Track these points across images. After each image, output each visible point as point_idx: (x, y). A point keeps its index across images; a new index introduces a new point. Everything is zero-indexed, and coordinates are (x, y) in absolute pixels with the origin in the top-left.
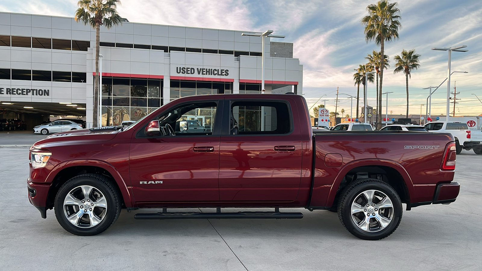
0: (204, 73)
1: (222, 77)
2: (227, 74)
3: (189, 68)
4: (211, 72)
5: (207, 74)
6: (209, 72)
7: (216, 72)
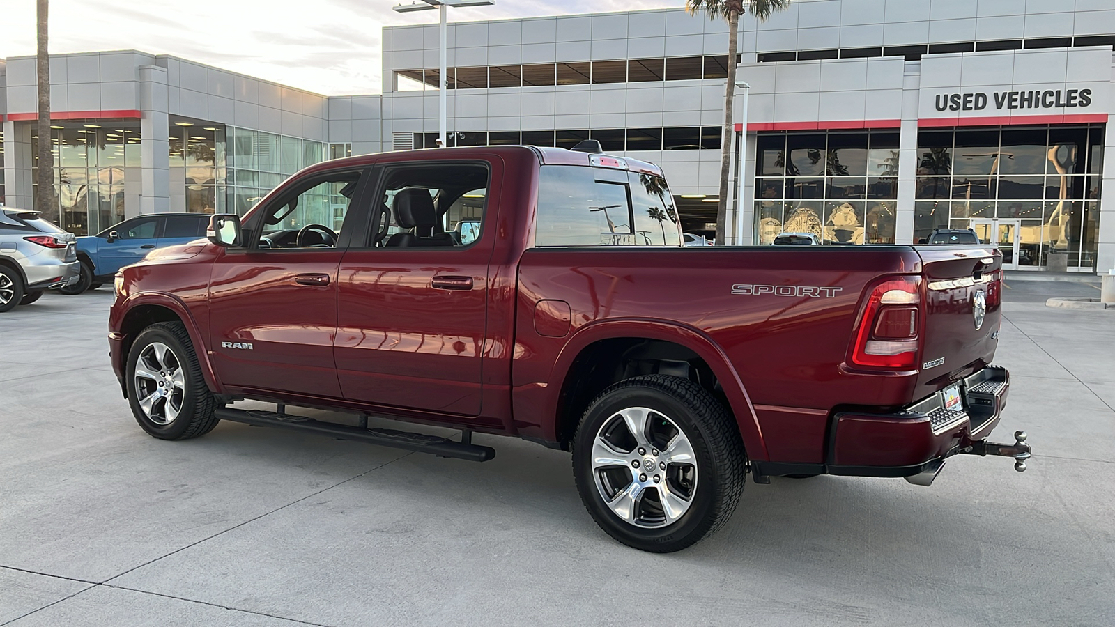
0: (1014, 104)
1: (1069, 111)
2: (1086, 102)
3: (971, 95)
4: (1037, 99)
5: (1022, 106)
6: (1029, 100)
7: (1049, 99)
